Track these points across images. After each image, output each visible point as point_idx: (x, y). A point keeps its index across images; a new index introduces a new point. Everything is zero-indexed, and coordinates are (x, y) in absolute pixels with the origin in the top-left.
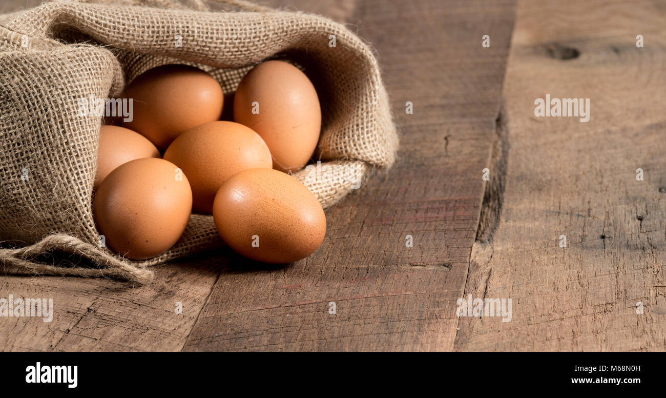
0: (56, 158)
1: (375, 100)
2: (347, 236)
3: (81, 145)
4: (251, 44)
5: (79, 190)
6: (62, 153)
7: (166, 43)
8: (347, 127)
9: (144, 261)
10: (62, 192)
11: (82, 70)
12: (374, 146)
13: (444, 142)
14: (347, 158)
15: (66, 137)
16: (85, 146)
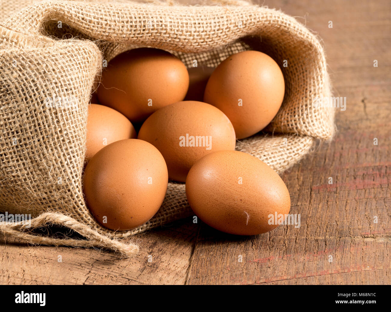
0: (51, 145)
1: (322, 83)
2: (299, 204)
3: (73, 133)
4: (215, 36)
5: (71, 173)
6: (56, 140)
7: (142, 35)
8: (296, 106)
9: (127, 231)
10: (57, 175)
11: (73, 65)
12: (320, 123)
13: (362, 104)
14: (298, 134)
15: (60, 126)
16: (77, 134)
